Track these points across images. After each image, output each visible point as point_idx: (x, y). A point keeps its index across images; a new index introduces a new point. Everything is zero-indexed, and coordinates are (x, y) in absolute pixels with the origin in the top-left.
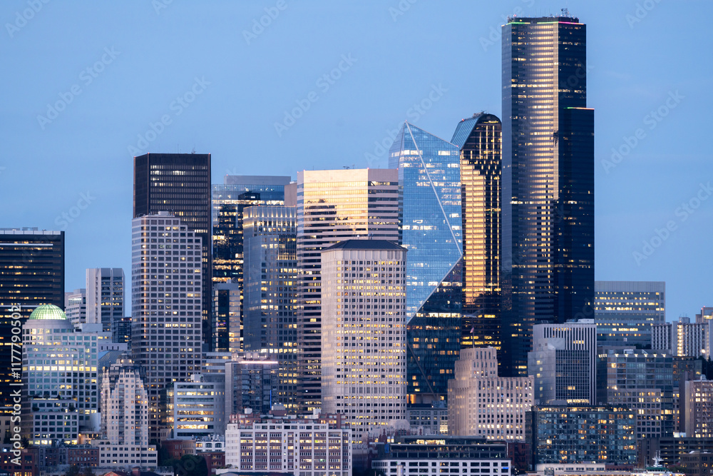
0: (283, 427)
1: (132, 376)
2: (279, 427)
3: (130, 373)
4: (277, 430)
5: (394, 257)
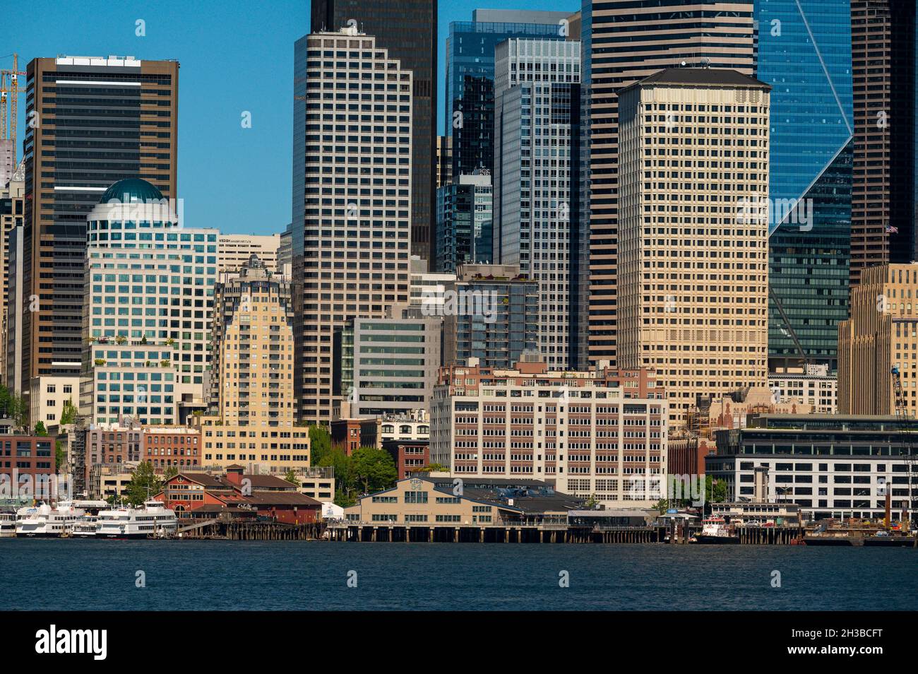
0: (536, 394)
1: (264, 300)
2: (529, 393)
3: (260, 294)
4: (524, 399)
5: (748, 99)
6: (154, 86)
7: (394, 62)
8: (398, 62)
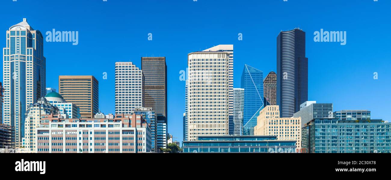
0: (78, 126)
5: (221, 57)
6: (87, 81)
7: (137, 68)
8: (138, 68)
